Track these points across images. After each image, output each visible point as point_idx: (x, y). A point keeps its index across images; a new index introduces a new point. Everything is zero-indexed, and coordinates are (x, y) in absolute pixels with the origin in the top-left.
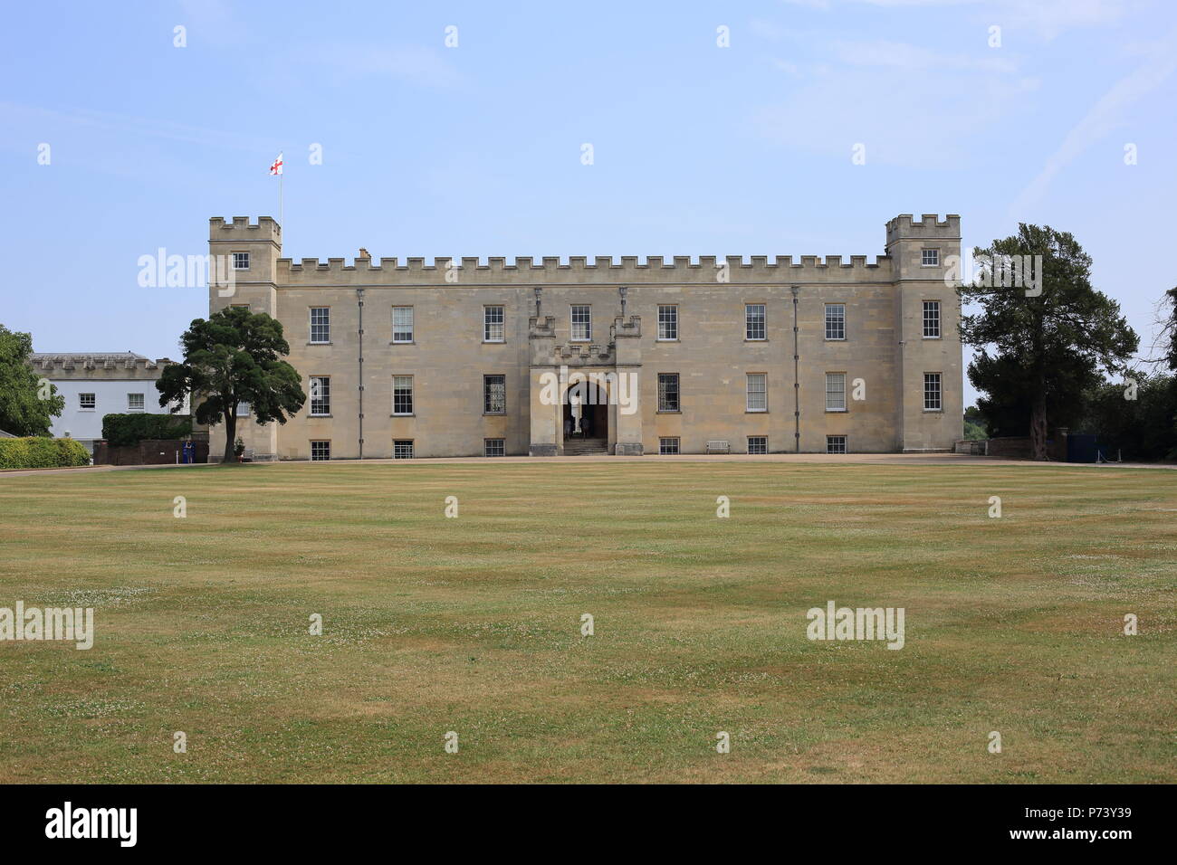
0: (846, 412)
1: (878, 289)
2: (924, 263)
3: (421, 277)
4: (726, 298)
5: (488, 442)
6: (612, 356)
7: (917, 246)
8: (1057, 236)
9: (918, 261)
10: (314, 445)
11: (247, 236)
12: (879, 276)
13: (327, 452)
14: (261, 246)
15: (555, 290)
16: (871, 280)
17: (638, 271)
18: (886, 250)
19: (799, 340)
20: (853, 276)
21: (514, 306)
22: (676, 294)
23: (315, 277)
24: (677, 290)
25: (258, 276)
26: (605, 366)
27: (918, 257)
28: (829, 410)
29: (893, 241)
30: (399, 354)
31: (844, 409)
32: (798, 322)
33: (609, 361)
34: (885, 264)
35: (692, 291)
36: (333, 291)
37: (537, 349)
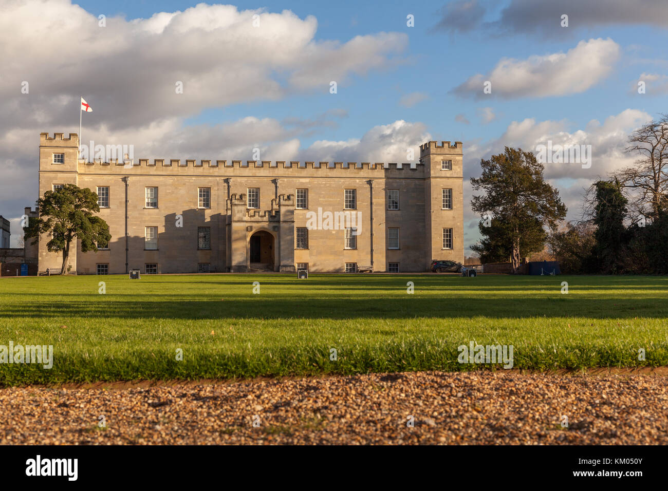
0: (399, 249)
1: (417, 182)
2: (443, 168)
3: (162, 170)
4: (334, 186)
5: (200, 265)
6: (278, 216)
7: (439, 158)
8: (525, 154)
9: (440, 167)
10: (99, 266)
11: (62, 144)
12: (417, 175)
13: (106, 271)
14: (71, 150)
15: (239, 179)
16: (413, 177)
17: (285, 169)
18: (421, 161)
19: (373, 210)
20: (403, 174)
21: (216, 188)
22: (306, 183)
23: (100, 169)
24: (307, 180)
25: (69, 167)
26: (274, 222)
27: (440, 165)
28: (389, 248)
29: (425, 156)
30: (149, 214)
31: (398, 248)
32: (373, 200)
33: (276, 219)
34: (421, 168)
35: (316, 181)
36: (111, 177)
37: (236, 212)
